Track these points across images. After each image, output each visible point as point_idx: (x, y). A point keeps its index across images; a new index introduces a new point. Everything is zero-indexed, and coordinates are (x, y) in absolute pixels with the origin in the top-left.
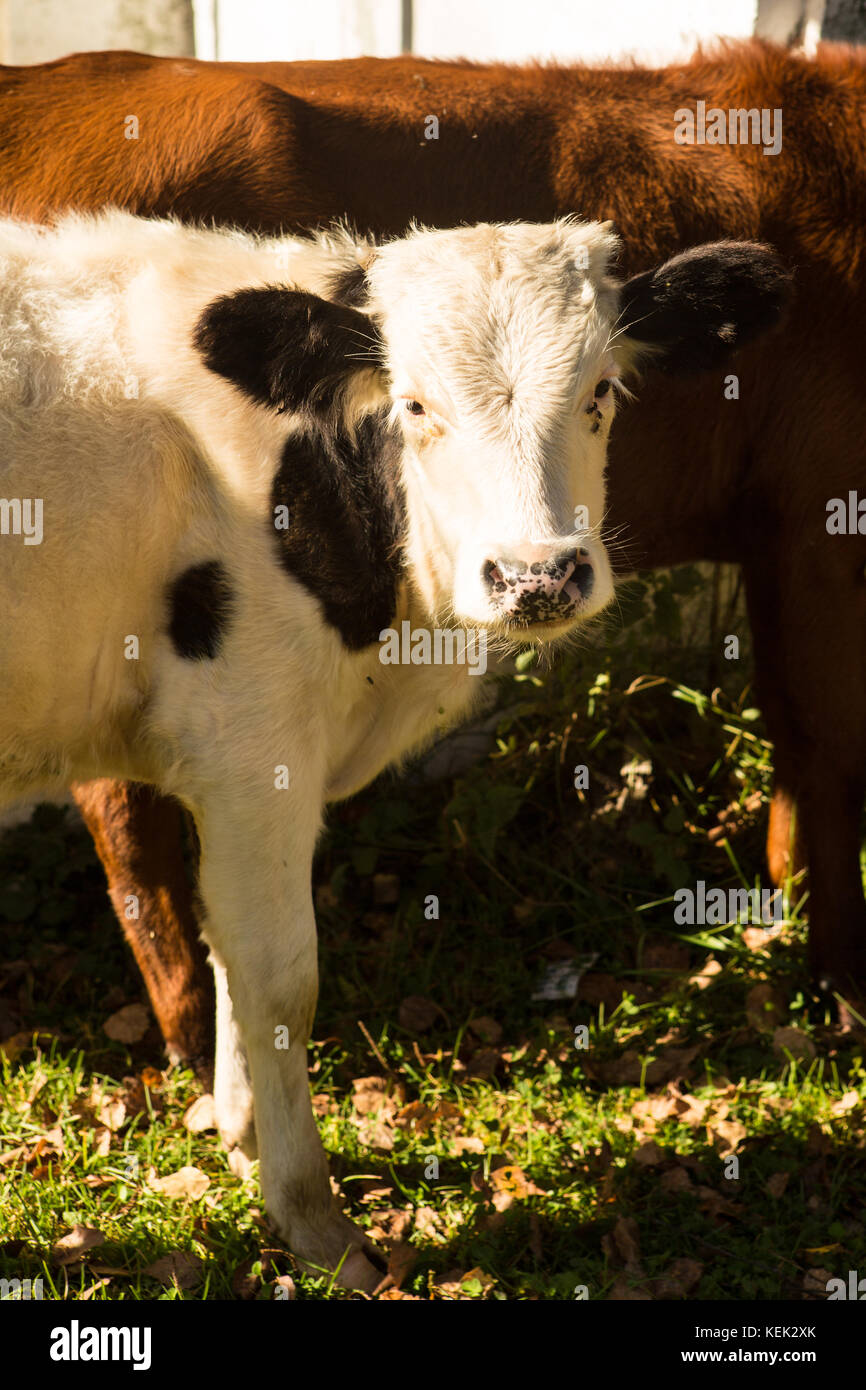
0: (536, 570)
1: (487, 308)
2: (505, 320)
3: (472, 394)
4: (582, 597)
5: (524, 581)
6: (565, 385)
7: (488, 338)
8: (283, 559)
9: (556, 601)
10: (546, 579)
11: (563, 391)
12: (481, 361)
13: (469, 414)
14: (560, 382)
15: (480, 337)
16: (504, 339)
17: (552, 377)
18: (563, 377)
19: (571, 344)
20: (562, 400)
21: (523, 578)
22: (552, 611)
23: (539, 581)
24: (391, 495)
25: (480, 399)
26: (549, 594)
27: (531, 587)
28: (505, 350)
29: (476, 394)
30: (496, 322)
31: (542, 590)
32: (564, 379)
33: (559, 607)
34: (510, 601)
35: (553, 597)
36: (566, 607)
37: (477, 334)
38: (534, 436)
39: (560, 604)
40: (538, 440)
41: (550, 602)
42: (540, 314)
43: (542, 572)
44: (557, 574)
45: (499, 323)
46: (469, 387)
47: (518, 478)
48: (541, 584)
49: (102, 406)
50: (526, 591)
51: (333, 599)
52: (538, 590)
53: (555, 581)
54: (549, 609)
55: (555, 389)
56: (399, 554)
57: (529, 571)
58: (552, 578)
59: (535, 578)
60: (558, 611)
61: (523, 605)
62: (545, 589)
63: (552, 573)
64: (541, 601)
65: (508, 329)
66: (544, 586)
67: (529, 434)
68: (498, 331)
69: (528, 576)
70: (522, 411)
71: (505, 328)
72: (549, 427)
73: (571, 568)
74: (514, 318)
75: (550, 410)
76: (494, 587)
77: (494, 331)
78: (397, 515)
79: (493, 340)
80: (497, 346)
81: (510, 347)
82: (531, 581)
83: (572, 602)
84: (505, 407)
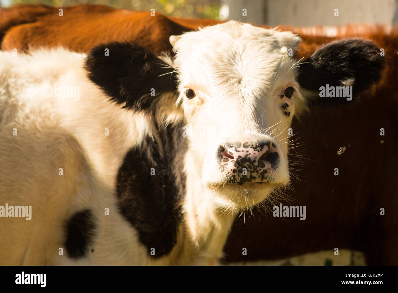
0: (245, 146)
1: (232, 47)
2: (241, 52)
3: (220, 77)
4: (272, 167)
5: (239, 151)
6: (270, 76)
7: (231, 58)
8: (120, 209)
9: (256, 164)
10: (251, 151)
11: (268, 79)
12: (226, 65)
13: (217, 86)
14: (267, 75)
15: (227, 57)
16: (239, 60)
17: (263, 73)
18: (269, 73)
19: (274, 61)
20: (268, 83)
21: (238, 149)
22: (254, 172)
23: (247, 152)
24: (178, 180)
25: (224, 79)
26: (252, 159)
27: (243, 155)
28: (240, 64)
29: (222, 77)
30: (236, 53)
31: (248, 156)
32: (270, 74)
33: (258, 169)
34: (231, 165)
35: (254, 161)
36: (262, 169)
37: (226, 56)
38: (251, 95)
39: (258, 166)
40: (254, 97)
41: (253, 165)
42: (259, 50)
43: (250, 147)
44: (258, 149)
45: (238, 54)
46: (219, 74)
47: (241, 110)
48: (248, 153)
49: (36, 129)
50: (240, 157)
51: (143, 229)
52: (246, 156)
53: (256, 152)
54: (252, 170)
55: (265, 77)
56: (180, 208)
57: (242, 146)
58: (255, 150)
59: (245, 150)
60: (257, 172)
61: (237, 165)
62: (250, 156)
63: (255, 149)
64: (248, 163)
65: (242, 56)
66: (250, 154)
67: (248, 94)
68: (237, 56)
69: (242, 148)
70: (246, 85)
71: (240, 56)
72: (260, 93)
73: (266, 149)
74: (245, 52)
75: (262, 86)
76: (222, 160)
77: (235, 56)
78: (181, 190)
79: (234, 59)
80: (236, 62)
81: (242, 63)
82: (243, 151)
83: (266, 168)
84: (237, 84)
